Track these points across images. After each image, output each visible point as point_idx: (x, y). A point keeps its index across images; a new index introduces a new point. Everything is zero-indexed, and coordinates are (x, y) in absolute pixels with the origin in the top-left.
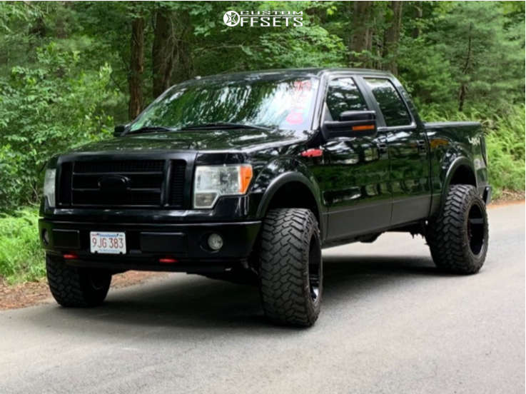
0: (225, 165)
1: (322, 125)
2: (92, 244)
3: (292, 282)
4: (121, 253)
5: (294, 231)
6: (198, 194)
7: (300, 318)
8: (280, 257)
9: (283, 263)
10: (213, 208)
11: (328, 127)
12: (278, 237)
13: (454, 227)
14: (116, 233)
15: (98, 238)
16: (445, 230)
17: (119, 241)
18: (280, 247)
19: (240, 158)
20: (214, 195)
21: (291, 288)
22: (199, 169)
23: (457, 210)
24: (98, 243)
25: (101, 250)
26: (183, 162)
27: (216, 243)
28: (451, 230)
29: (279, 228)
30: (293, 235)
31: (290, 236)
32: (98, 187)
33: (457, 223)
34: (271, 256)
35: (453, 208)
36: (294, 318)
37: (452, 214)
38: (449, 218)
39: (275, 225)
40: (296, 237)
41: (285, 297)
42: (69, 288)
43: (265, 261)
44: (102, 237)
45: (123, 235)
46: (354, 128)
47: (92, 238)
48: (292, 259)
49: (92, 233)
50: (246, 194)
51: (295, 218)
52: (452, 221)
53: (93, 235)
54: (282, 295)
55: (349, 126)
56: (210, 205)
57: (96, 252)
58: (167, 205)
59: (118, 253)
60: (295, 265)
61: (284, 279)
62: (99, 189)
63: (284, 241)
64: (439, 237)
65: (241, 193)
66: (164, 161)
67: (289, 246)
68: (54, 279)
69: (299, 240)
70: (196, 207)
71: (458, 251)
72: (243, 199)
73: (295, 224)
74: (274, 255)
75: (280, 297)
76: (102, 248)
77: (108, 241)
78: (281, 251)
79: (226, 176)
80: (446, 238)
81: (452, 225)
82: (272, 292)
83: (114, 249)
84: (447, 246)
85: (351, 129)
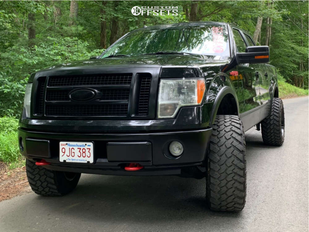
0: (184, 79)
1: (235, 55)
2: (61, 154)
3: (236, 180)
4: (88, 162)
5: (235, 135)
6: (162, 105)
7: (238, 208)
8: (226, 158)
9: (229, 163)
10: (175, 117)
11: (240, 56)
12: (223, 140)
13: (277, 121)
14: (84, 143)
15: (67, 148)
16: (272, 122)
17: (87, 151)
18: (225, 149)
19: (195, 73)
20: (175, 105)
21: (235, 185)
22: (162, 82)
23: (277, 111)
24: (67, 153)
25: (69, 160)
26: (149, 75)
27: (177, 149)
28: (274, 122)
29: (223, 133)
30: (235, 138)
31: (232, 139)
32: (68, 99)
33: (277, 119)
34: (218, 158)
35: (275, 110)
36: (233, 208)
37: (275, 114)
38: (273, 116)
39: (219, 130)
40: (237, 140)
41: (230, 193)
42: (45, 184)
43: (214, 162)
44: (71, 148)
45: (91, 145)
46: (256, 57)
47: (61, 147)
48: (236, 160)
49: (61, 143)
50: (202, 104)
51: (233, 124)
52: (275, 117)
53: (62, 145)
54: (227, 191)
55: (253, 56)
56: (172, 115)
57: (65, 161)
58: (133, 116)
59: (86, 162)
60: (238, 165)
61: (229, 178)
62: (70, 101)
63: (228, 144)
64: (268, 126)
65: (197, 104)
66: (131, 74)
67: (232, 148)
68: (33, 177)
69: (240, 143)
70: (159, 117)
71: (277, 134)
72: (198, 108)
73: (234, 128)
74: (221, 156)
75: (225, 193)
76: (71, 157)
77: (76, 151)
78: (226, 153)
79: (184, 88)
80: (272, 127)
81: (275, 119)
82: (219, 188)
83: (82, 158)
84: (272, 131)
85: (254, 58)
